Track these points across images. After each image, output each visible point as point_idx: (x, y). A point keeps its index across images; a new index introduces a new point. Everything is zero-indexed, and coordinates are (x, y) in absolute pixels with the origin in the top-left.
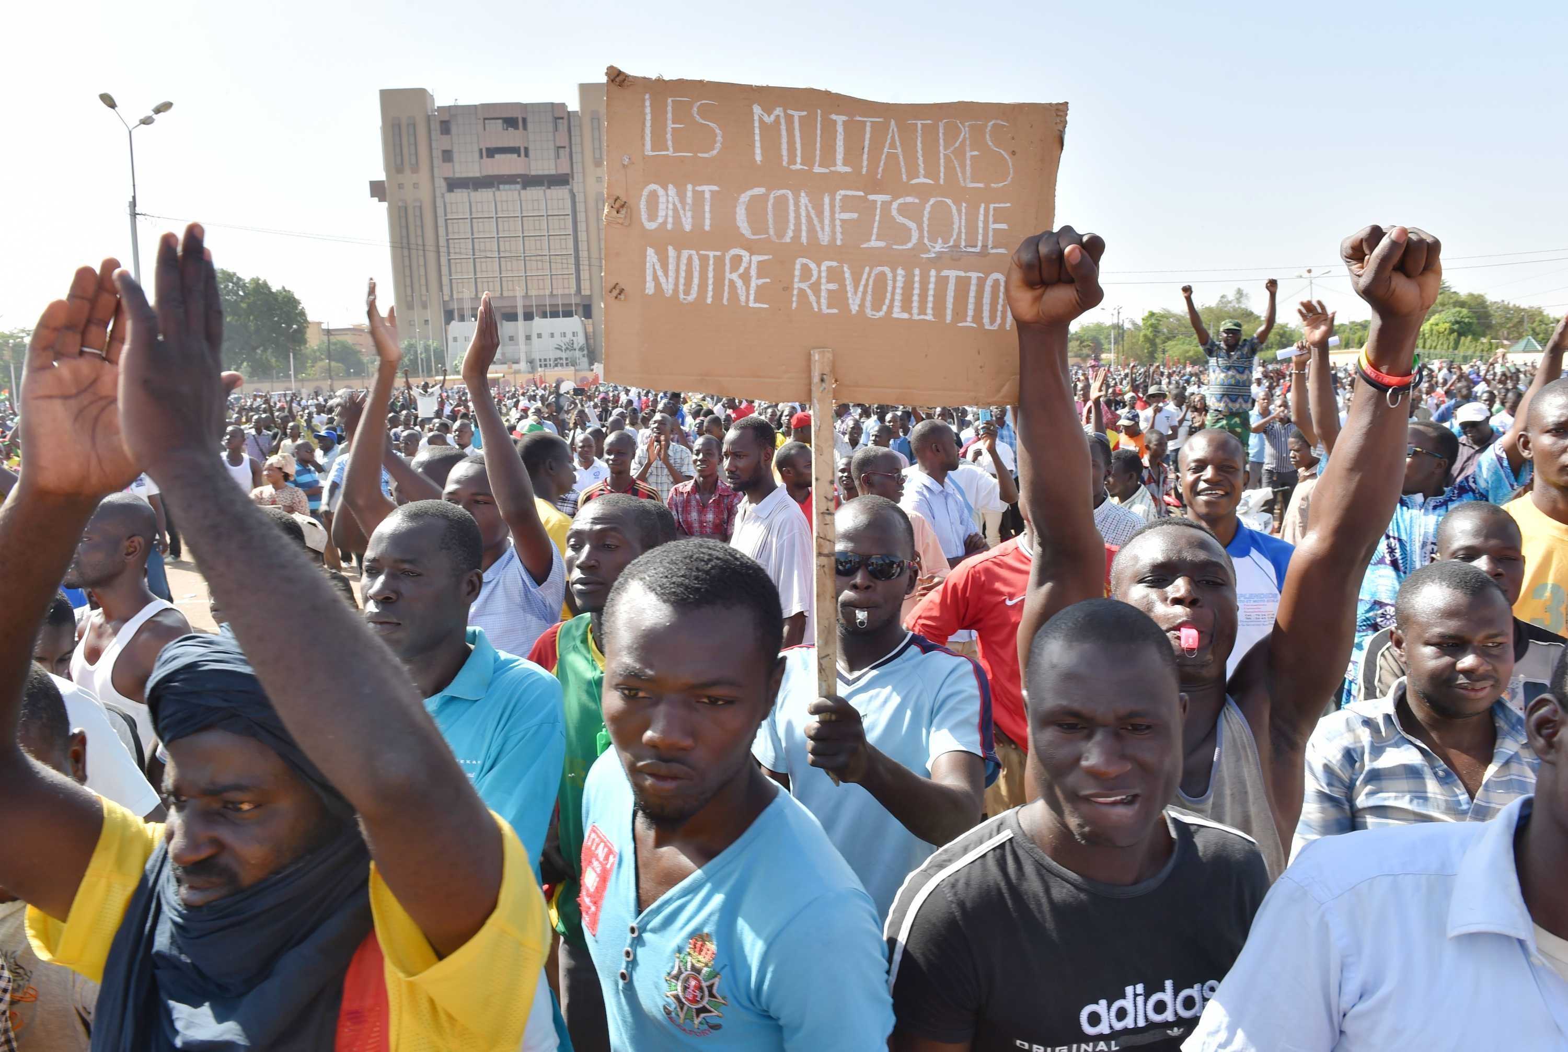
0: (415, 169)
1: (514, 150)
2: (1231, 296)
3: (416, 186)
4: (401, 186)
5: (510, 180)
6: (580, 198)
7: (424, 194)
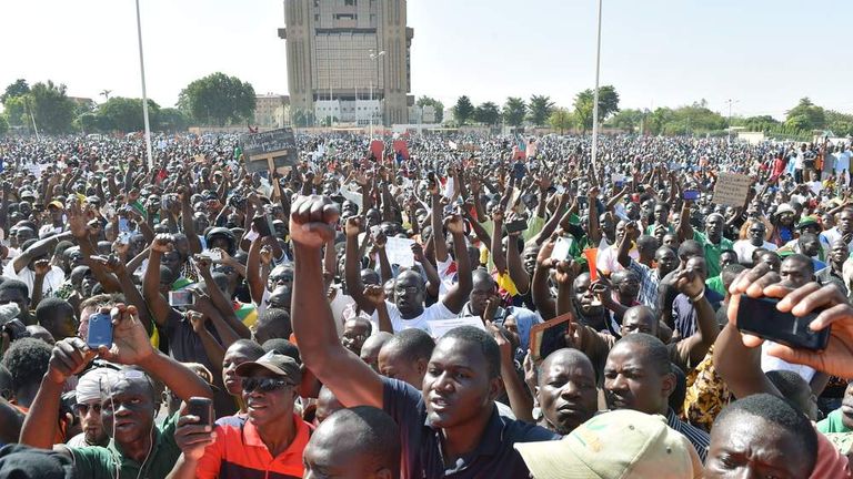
0: (301, 24)
1: (351, 16)
2: (699, 102)
3: (301, 32)
4: (293, 32)
5: (347, 30)
6: (380, 40)
7: (305, 35)
